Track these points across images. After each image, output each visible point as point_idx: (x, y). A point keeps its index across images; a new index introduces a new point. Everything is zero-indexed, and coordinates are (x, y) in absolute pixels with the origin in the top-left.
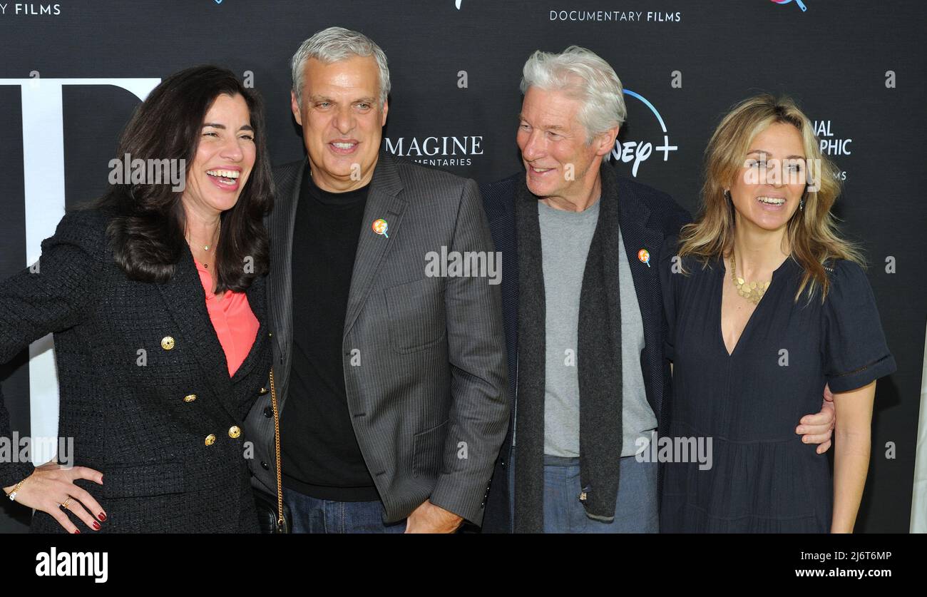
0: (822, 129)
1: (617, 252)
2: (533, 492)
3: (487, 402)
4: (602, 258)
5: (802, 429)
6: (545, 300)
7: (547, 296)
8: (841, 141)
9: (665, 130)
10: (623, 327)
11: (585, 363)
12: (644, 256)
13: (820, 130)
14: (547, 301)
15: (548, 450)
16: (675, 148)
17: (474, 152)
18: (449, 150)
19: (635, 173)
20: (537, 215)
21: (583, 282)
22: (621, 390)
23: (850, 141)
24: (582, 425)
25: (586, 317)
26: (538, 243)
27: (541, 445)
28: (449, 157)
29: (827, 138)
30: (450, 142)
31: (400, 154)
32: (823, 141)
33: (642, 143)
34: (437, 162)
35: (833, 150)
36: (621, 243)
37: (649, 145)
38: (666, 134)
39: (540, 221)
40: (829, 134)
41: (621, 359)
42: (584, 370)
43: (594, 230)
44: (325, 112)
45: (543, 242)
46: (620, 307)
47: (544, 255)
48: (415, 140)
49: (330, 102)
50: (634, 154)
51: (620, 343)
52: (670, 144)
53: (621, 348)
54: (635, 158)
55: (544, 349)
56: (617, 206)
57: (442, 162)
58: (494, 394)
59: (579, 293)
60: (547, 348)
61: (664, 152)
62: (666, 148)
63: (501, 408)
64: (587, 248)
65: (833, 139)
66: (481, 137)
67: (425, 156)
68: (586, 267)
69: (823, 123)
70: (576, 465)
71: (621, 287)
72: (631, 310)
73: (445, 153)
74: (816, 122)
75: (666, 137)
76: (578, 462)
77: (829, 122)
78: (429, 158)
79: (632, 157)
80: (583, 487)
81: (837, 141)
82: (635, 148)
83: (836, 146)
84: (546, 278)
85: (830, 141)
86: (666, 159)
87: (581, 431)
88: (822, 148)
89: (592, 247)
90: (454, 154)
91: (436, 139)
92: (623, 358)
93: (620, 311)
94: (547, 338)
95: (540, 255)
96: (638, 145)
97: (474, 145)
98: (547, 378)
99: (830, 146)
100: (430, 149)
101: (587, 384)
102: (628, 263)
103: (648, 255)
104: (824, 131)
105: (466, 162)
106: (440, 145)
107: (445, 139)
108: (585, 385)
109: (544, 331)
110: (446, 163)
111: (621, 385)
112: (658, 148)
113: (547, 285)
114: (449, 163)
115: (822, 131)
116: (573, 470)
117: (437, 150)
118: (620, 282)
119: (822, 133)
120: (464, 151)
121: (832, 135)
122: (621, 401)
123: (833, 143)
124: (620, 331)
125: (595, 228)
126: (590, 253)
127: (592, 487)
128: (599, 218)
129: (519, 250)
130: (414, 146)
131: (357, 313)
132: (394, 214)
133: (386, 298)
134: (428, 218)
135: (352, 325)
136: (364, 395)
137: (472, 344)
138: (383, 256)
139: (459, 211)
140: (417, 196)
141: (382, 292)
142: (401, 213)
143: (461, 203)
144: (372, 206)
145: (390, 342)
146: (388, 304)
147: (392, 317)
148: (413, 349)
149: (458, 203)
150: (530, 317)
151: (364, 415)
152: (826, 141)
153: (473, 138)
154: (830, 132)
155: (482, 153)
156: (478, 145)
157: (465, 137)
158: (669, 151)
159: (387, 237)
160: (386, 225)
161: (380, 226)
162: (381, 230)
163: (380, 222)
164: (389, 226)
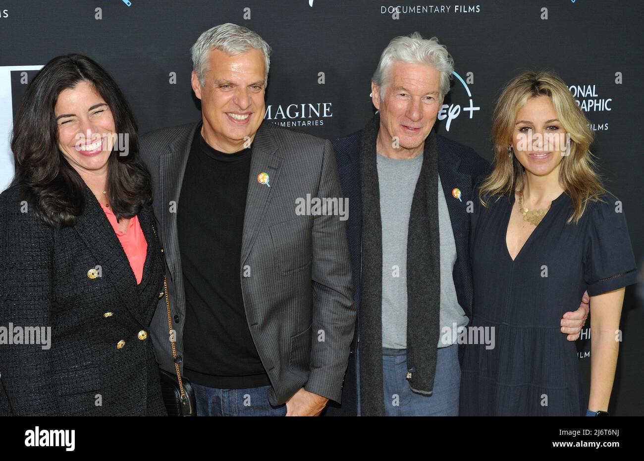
0: (589, 91)
1: (437, 190)
2: (375, 374)
3: (343, 310)
4: (426, 194)
6: (381, 228)
7: (383, 224)
8: (603, 100)
9: (470, 95)
10: (441, 248)
12: (456, 193)
13: (587, 93)
14: (383, 229)
15: (385, 344)
16: (478, 109)
17: (325, 115)
18: (307, 114)
19: (448, 128)
21: (411, 212)
22: (439, 295)
23: (610, 100)
25: (413, 239)
26: (376, 185)
27: (380, 340)
28: (306, 119)
29: (593, 98)
30: (307, 108)
31: (270, 118)
32: (589, 101)
33: (453, 105)
34: (297, 124)
35: (597, 107)
36: (440, 184)
37: (458, 107)
38: (471, 98)
39: (378, 168)
40: (594, 95)
41: (440, 271)
44: (227, 92)
45: (380, 184)
46: (439, 232)
47: (381, 194)
48: (280, 107)
49: (231, 85)
50: (447, 114)
51: (439, 259)
52: (474, 106)
53: (439, 263)
54: (448, 117)
57: (301, 124)
58: (349, 304)
59: (407, 222)
61: (469, 111)
62: (471, 109)
63: (354, 314)
64: (414, 187)
65: (598, 99)
66: (331, 104)
67: (288, 119)
68: (413, 201)
69: (589, 87)
70: (403, 355)
71: (440, 217)
72: (446, 235)
73: (303, 116)
74: (584, 86)
75: (471, 101)
76: (403, 352)
77: (594, 86)
78: (291, 120)
79: (445, 116)
80: (409, 369)
81: (600, 100)
82: (448, 109)
83: (600, 105)
84: (382, 211)
85: (595, 100)
86: (471, 117)
88: (589, 106)
89: (417, 186)
90: (310, 117)
91: (297, 106)
93: (439, 235)
94: (384, 256)
95: (378, 194)
96: (450, 107)
97: (325, 110)
98: (383, 287)
99: (596, 105)
100: (292, 114)
102: (445, 199)
103: (460, 192)
104: (591, 93)
105: (319, 123)
106: (300, 110)
107: (303, 105)
109: (382, 251)
110: (304, 124)
111: (439, 292)
112: (465, 109)
113: (382, 216)
114: (307, 124)
115: (589, 93)
116: (400, 359)
117: (297, 114)
118: (439, 213)
119: (589, 95)
121: (597, 96)
122: (439, 304)
123: (598, 102)
124: (439, 250)
126: (416, 190)
127: (416, 369)
130: (280, 112)
131: (251, 246)
132: (273, 168)
133: (271, 234)
134: (299, 171)
135: (247, 255)
136: (256, 309)
137: (332, 266)
138: (267, 202)
139: (322, 165)
140: (290, 154)
141: (268, 228)
142: (279, 167)
143: (323, 159)
144: (256, 162)
145: (275, 267)
146: (273, 238)
147: (277, 248)
148: (292, 272)
149: (321, 159)
150: (371, 241)
151: (257, 324)
152: (592, 101)
153: (325, 104)
154: (595, 94)
155: (331, 116)
156: (328, 110)
157: (319, 104)
158: (474, 111)
159: (269, 186)
160: (267, 177)
161: (263, 178)
162: (264, 181)
163: (263, 175)
164: (270, 179)
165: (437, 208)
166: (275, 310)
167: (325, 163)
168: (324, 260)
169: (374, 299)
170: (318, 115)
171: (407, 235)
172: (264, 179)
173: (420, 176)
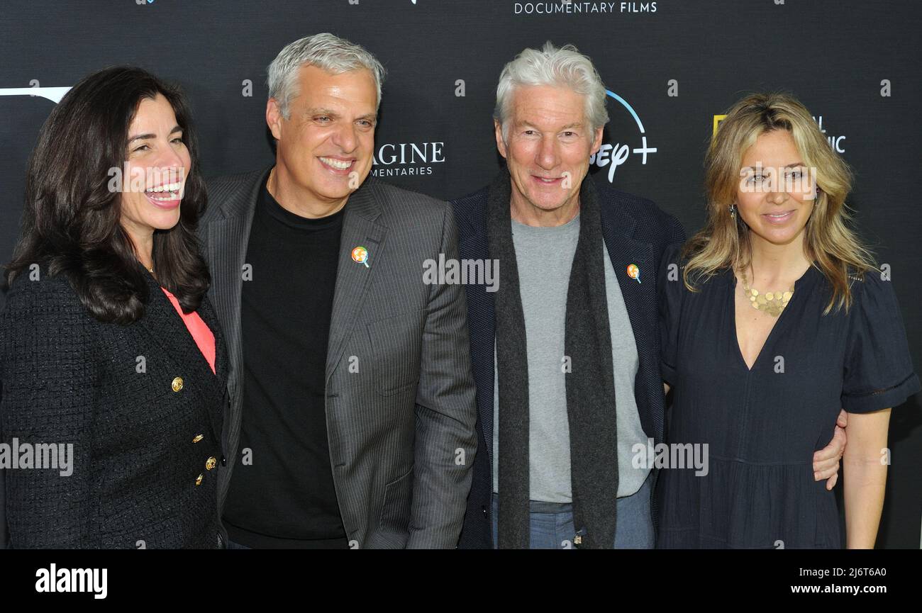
1: (603, 269)
2: (518, 542)
4: (587, 276)
8: (834, 138)
9: (643, 131)
10: (614, 353)
11: (574, 394)
12: (633, 271)
14: (527, 330)
15: (535, 496)
16: (654, 150)
17: (434, 160)
18: (408, 158)
19: (611, 178)
21: (567, 305)
22: (615, 421)
23: (844, 137)
24: (573, 463)
25: (572, 343)
27: (527, 490)
28: (407, 166)
30: (408, 149)
33: (617, 146)
34: (394, 172)
36: (607, 260)
37: (626, 147)
38: (643, 135)
39: (514, 241)
41: (614, 389)
42: (573, 401)
43: (576, 246)
44: (324, 127)
46: (609, 331)
49: (331, 117)
50: (609, 157)
51: (612, 370)
52: (649, 146)
53: (612, 376)
54: (611, 162)
55: (527, 384)
56: (599, 218)
57: (400, 172)
58: (468, 435)
59: (563, 317)
60: (530, 382)
61: (642, 154)
62: (645, 151)
64: (569, 267)
66: (442, 144)
67: (380, 166)
68: (570, 288)
70: (567, 512)
71: (609, 308)
73: (403, 162)
75: (644, 139)
76: (569, 508)
77: (821, 118)
78: (385, 167)
80: (577, 529)
81: (829, 138)
82: (610, 151)
86: (644, 162)
87: (573, 470)
89: (573, 265)
90: (413, 162)
91: (393, 147)
92: (616, 386)
93: (609, 334)
94: (530, 370)
95: (517, 280)
96: (614, 147)
97: (434, 152)
100: (387, 158)
102: (616, 280)
103: (637, 270)
105: (426, 171)
106: (398, 153)
107: (403, 146)
109: (526, 363)
110: (404, 172)
111: (615, 417)
112: (636, 151)
114: (408, 172)
116: (563, 517)
117: (394, 158)
118: (609, 302)
121: (825, 131)
124: (611, 357)
125: (576, 243)
126: (573, 272)
127: (587, 530)
128: (581, 232)
131: (341, 352)
132: (374, 241)
133: (369, 334)
134: (410, 246)
135: (336, 364)
136: (345, 443)
137: (449, 382)
138: (364, 288)
139: (443, 238)
140: (397, 221)
141: (365, 326)
142: (382, 240)
143: (443, 229)
144: (349, 231)
145: (375, 383)
146: (373, 341)
147: (378, 354)
148: (397, 390)
149: (441, 230)
151: (344, 464)
153: (434, 144)
154: (823, 129)
155: (443, 160)
156: (439, 152)
157: (425, 144)
158: (648, 154)
159: (367, 266)
160: (365, 253)
161: (360, 254)
162: (361, 258)
163: (359, 250)
164: (369, 256)
165: (605, 295)
166: (372, 444)
167: (446, 230)
168: (438, 374)
170: (424, 159)
171: (564, 337)
172: (362, 256)
173: (577, 251)
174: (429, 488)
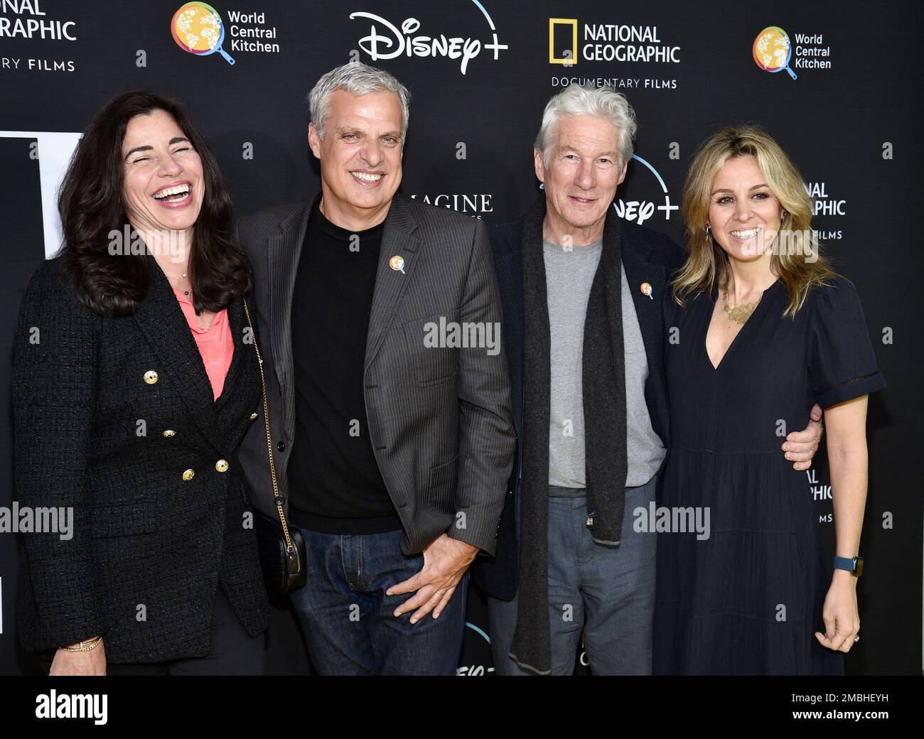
0: (816, 190)
1: (620, 284)
2: (538, 519)
3: (498, 435)
4: (605, 288)
5: (789, 446)
6: (549, 332)
7: (552, 329)
8: (835, 202)
9: (666, 191)
10: (627, 356)
11: (590, 391)
12: (646, 289)
13: (814, 192)
14: (552, 334)
15: (554, 481)
16: (676, 208)
17: (484, 210)
18: (460, 207)
20: (542, 252)
21: (587, 313)
22: (625, 415)
23: (844, 202)
24: (587, 450)
26: (543, 279)
27: (547, 475)
29: (822, 199)
30: (460, 200)
32: (817, 202)
33: (644, 202)
35: (828, 210)
36: (624, 276)
37: (651, 204)
38: (667, 194)
39: (545, 258)
40: (823, 196)
41: (625, 386)
42: (588, 397)
43: (598, 265)
44: (353, 144)
45: (547, 278)
47: (550, 290)
48: (427, 197)
49: (357, 134)
50: (637, 212)
51: (623, 371)
52: (671, 204)
53: (624, 376)
54: (638, 216)
55: (549, 381)
58: (505, 427)
59: (583, 325)
61: (665, 211)
62: (668, 208)
63: (511, 440)
64: (591, 281)
65: (828, 200)
66: (491, 196)
69: (817, 185)
70: (582, 496)
71: (624, 318)
72: (634, 341)
74: (810, 184)
75: (667, 198)
76: (583, 493)
77: (823, 184)
79: (635, 216)
80: (589, 512)
81: (831, 202)
82: (638, 208)
83: (830, 207)
84: (551, 311)
85: (825, 202)
86: (668, 218)
88: (817, 209)
89: (594, 280)
90: (465, 210)
91: (448, 197)
92: (627, 385)
93: (622, 340)
94: (553, 369)
96: (640, 204)
97: (483, 203)
98: (552, 407)
99: (825, 207)
101: (592, 411)
102: (630, 296)
103: (650, 288)
104: (818, 192)
106: (451, 202)
107: (456, 197)
108: (590, 411)
111: (625, 412)
112: (660, 208)
113: (551, 318)
115: (816, 192)
116: (578, 502)
117: (448, 207)
119: (816, 195)
120: (475, 209)
121: (826, 196)
123: (828, 204)
124: (623, 359)
127: (598, 512)
129: (525, 284)
131: (378, 347)
132: (410, 251)
133: (404, 333)
134: (443, 255)
135: (373, 358)
136: (385, 429)
137: (484, 379)
138: (400, 292)
139: (473, 249)
140: (432, 234)
141: (401, 327)
142: (417, 250)
143: (474, 241)
144: (388, 242)
145: (410, 375)
146: (407, 338)
147: (412, 350)
148: (432, 383)
149: (471, 241)
150: (536, 348)
151: (385, 448)
152: (821, 202)
153: (483, 196)
154: (825, 194)
155: (491, 210)
156: (488, 203)
157: (476, 196)
158: (671, 211)
159: (404, 273)
160: (402, 261)
161: (396, 263)
162: (398, 266)
163: (396, 259)
164: (405, 263)
165: (620, 305)
166: (410, 432)
167: (476, 246)
168: (474, 371)
169: (538, 422)
172: (399, 264)
174: (472, 471)
